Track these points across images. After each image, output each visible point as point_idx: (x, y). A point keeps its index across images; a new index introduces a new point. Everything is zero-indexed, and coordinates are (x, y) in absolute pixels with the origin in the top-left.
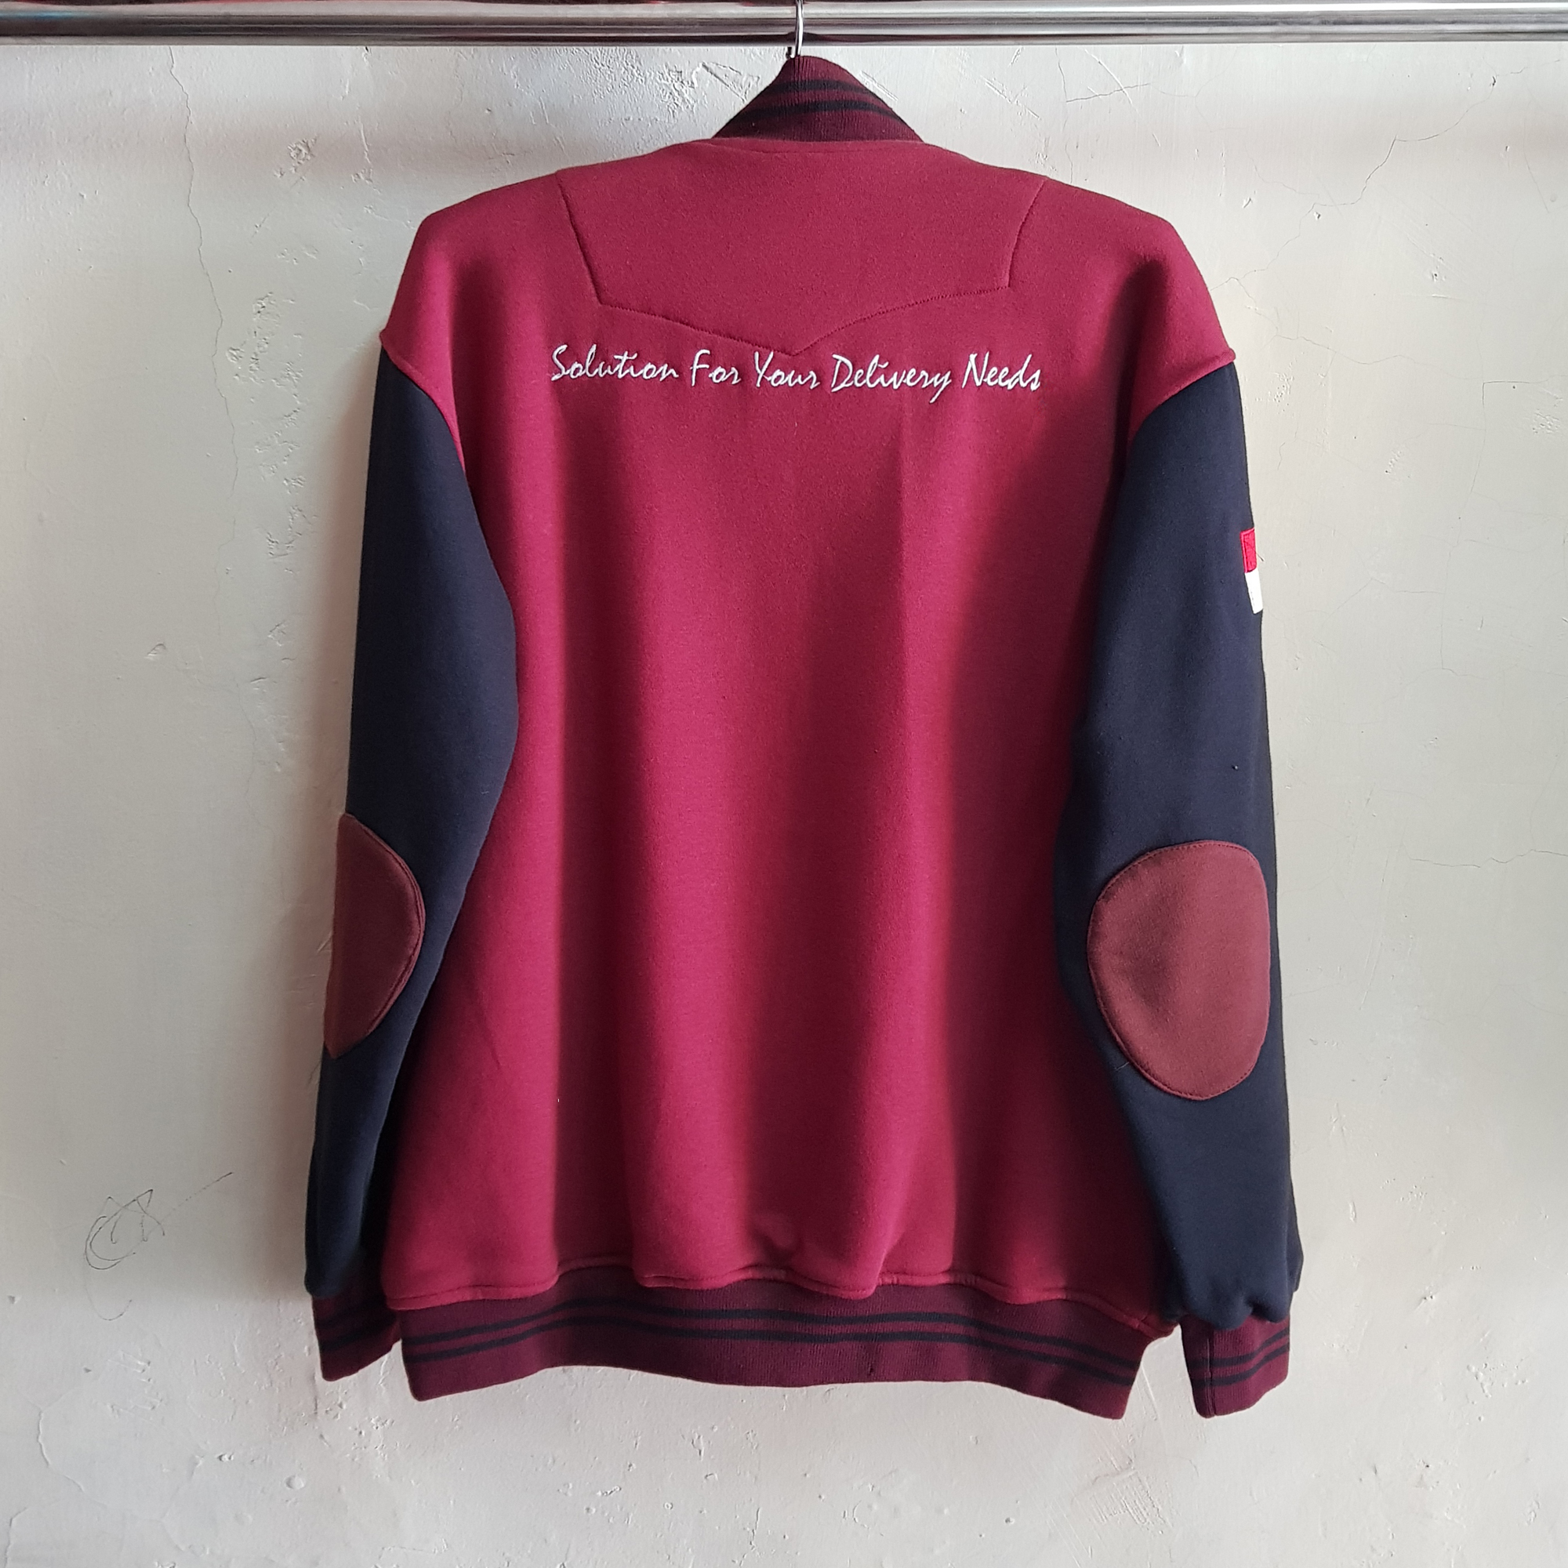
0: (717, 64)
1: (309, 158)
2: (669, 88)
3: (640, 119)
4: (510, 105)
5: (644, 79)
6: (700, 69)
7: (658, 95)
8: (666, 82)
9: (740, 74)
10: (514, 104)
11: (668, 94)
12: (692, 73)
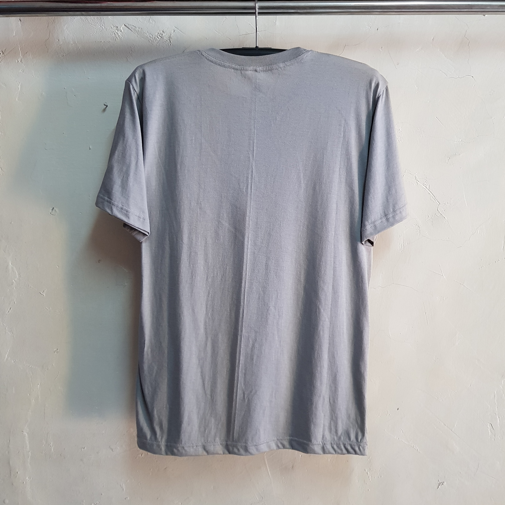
0: (129, 24)
1: (3, 56)
2: (114, 32)
3: (105, 42)
4: (65, 38)
5: (106, 29)
6: (123, 26)
7: (110, 34)
8: (113, 30)
9: (136, 27)
10: (66, 38)
11: (114, 34)
12: (121, 27)
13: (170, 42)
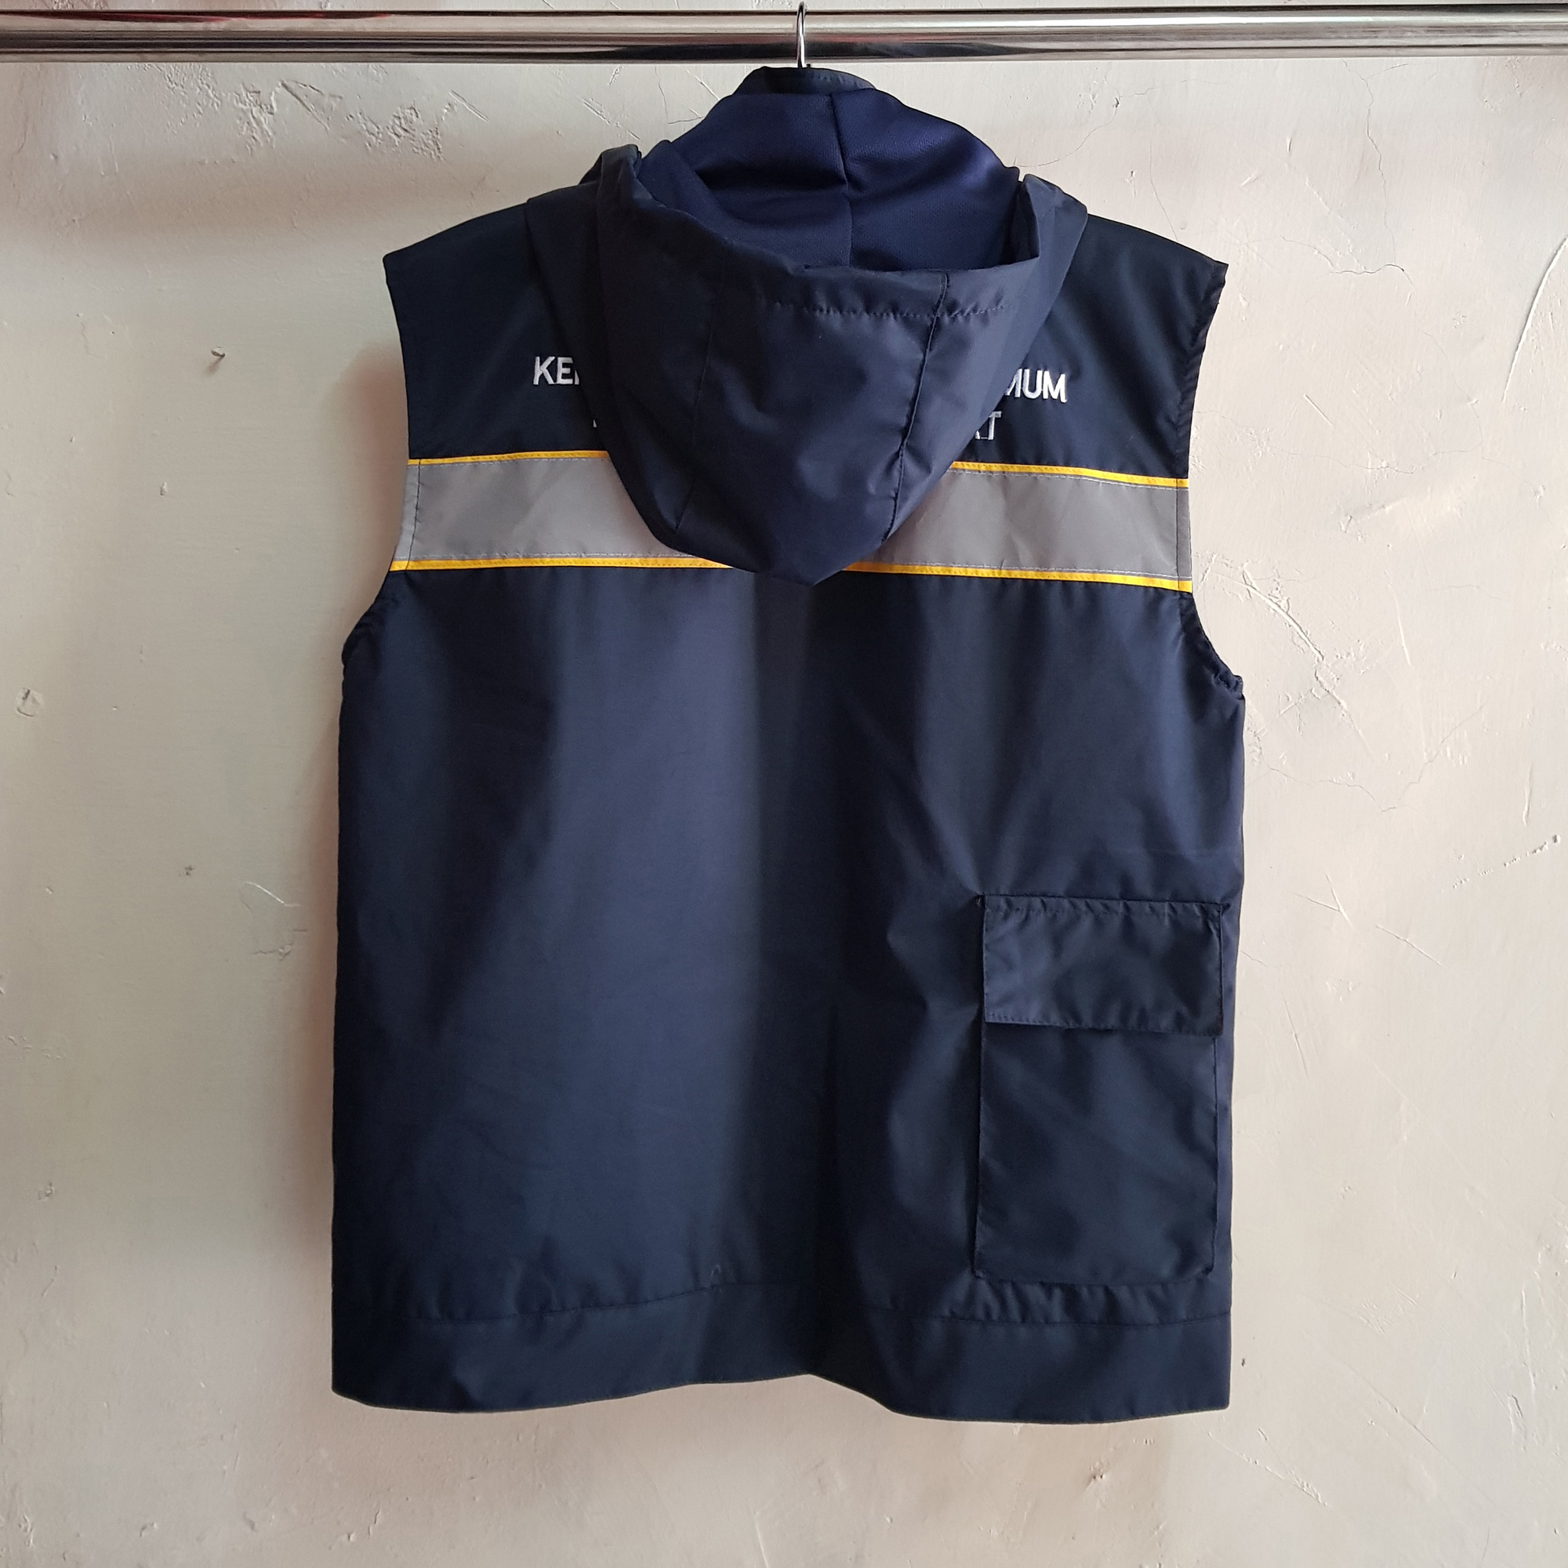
13: (439, 149)
